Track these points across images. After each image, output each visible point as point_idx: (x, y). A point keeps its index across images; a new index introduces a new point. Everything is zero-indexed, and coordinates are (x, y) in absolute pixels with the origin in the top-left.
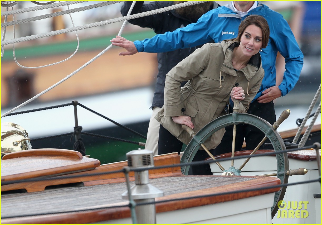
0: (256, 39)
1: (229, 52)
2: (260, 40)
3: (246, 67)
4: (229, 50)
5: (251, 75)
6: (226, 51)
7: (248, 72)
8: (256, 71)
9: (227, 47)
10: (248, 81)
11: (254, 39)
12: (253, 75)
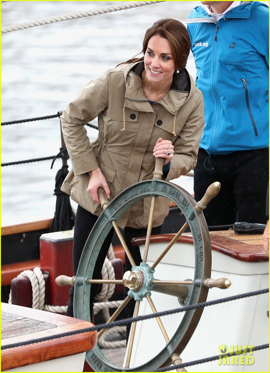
0: (163, 56)
1: (132, 77)
2: (169, 59)
3: (168, 94)
4: (131, 74)
5: (177, 106)
6: (128, 75)
7: (171, 102)
8: (185, 98)
9: (129, 70)
10: (174, 115)
11: (160, 56)
12: (180, 105)
